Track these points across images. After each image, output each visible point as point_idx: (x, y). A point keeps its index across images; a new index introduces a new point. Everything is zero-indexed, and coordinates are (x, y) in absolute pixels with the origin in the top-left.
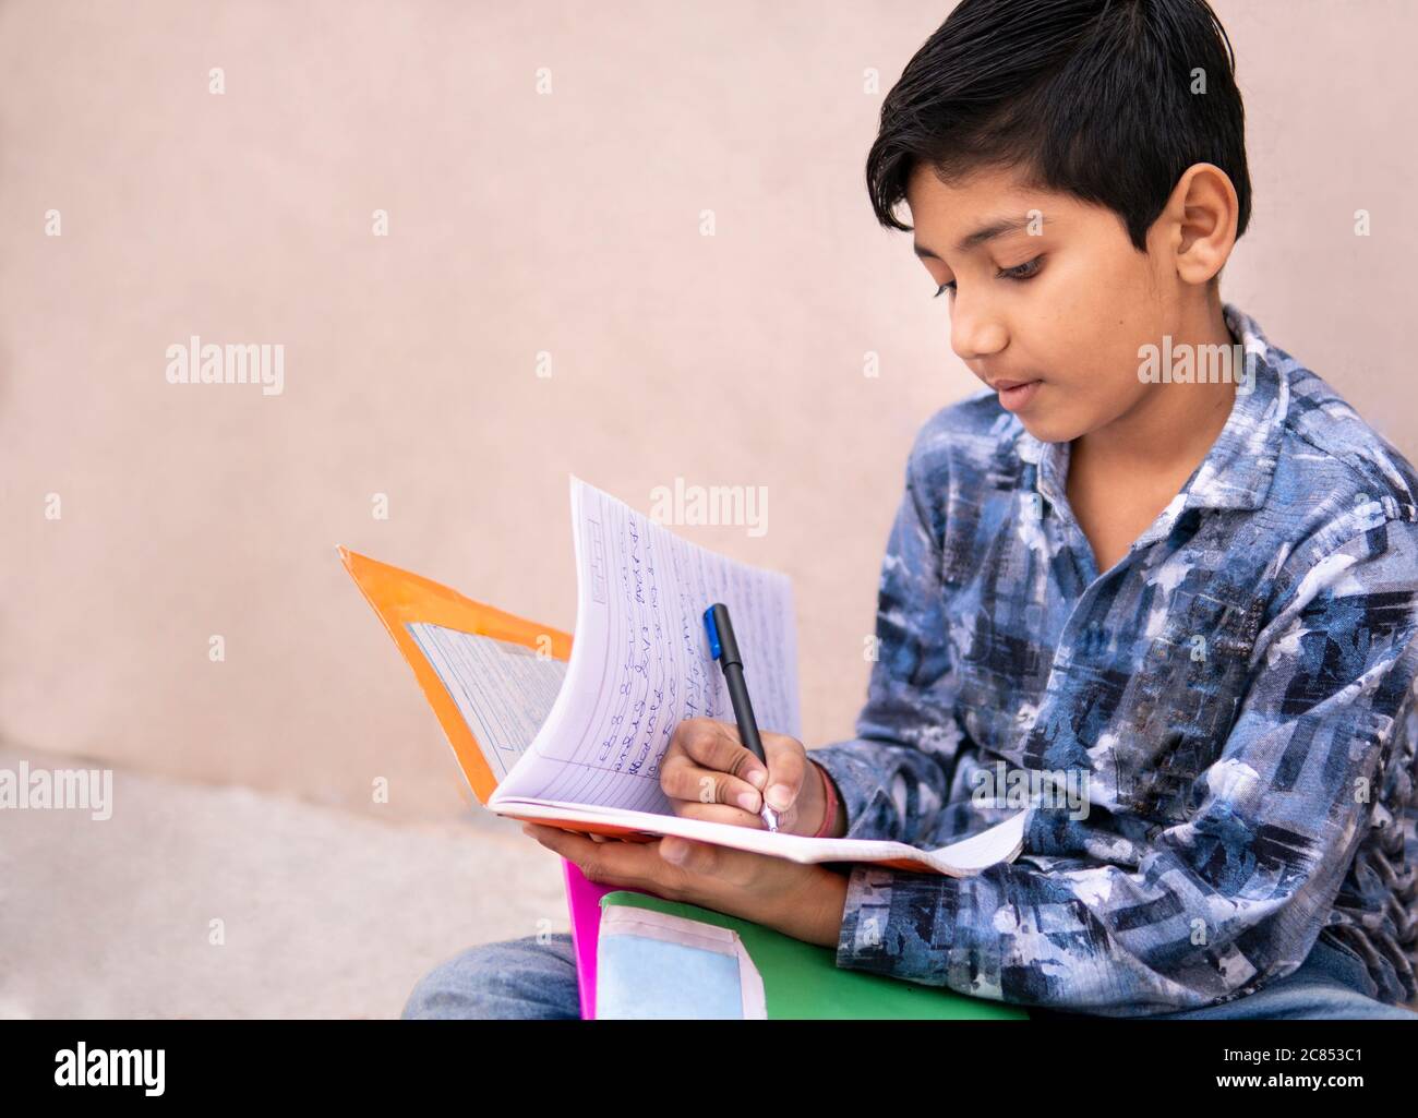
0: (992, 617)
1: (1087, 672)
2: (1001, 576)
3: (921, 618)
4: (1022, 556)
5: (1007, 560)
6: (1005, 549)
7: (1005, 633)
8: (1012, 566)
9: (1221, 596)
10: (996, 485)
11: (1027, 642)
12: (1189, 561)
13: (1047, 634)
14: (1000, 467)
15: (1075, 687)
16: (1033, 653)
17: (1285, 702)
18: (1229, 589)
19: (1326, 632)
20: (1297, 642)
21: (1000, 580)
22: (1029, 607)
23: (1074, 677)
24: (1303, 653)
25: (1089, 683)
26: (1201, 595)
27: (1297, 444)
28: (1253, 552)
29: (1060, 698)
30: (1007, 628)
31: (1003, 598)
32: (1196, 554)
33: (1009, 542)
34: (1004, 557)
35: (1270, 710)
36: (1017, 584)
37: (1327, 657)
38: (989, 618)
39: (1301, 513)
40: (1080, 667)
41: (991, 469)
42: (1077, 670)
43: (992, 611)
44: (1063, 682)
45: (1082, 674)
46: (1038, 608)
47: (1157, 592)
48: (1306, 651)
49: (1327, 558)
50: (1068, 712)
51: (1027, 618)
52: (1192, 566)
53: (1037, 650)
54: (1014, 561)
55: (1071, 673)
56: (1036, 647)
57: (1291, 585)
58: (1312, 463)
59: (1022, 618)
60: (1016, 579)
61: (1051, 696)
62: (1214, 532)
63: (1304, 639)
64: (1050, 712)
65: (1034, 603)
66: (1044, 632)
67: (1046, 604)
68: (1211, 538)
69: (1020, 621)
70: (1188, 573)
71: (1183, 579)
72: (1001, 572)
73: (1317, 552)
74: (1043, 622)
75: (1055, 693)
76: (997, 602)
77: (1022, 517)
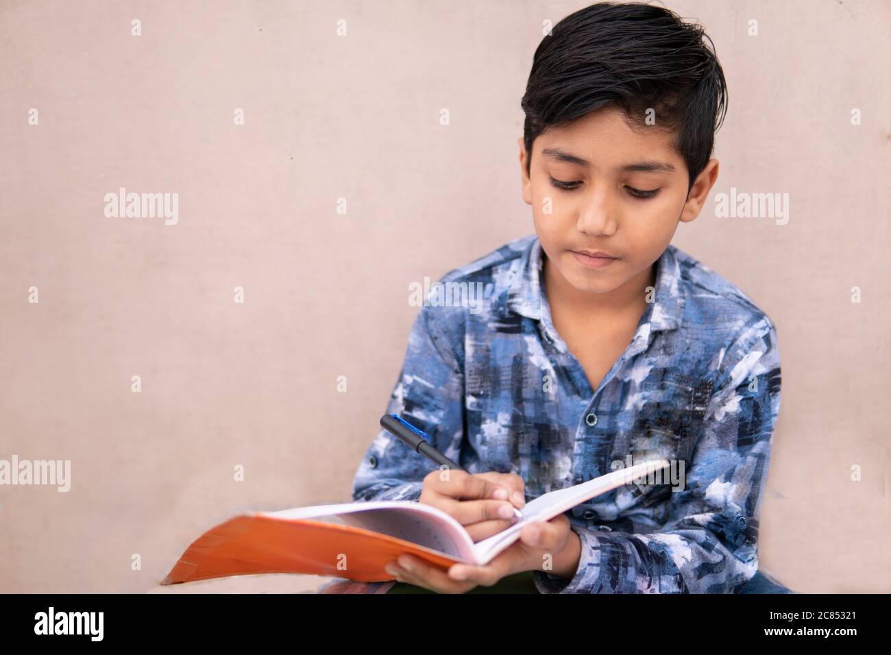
0: (523, 413)
1: (597, 439)
2: (524, 388)
3: (441, 414)
4: (536, 374)
5: (526, 378)
6: (524, 371)
7: (533, 421)
8: (530, 381)
9: (679, 382)
10: (495, 330)
11: (549, 425)
12: (650, 364)
13: (560, 418)
14: (496, 318)
15: (592, 449)
16: (555, 431)
17: (739, 440)
18: (682, 377)
19: (753, 398)
20: (737, 405)
21: (524, 390)
22: (546, 404)
23: (590, 443)
24: (740, 410)
25: (600, 445)
26: (666, 382)
27: (694, 288)
28: (692, 354)
29: (585, 457)
30: (535, 418)
31: (527, 400)
32: (653, 359)
33: (525, 367)
34: (524, 376)
35: (731, 446)
36: (536, 391)
37: (755, 411)
38: (521, 414)
39: (712, 328)
40: (590, 436)
41: (490, 320)
42: (590, 438)
43: (522, 409)
44: (583, 447)
45: (593, 441)
46: (552, 404)
47: (632, 385)
48: (743, 409)
49: (747, 355)
50: (594, 465)
51: (547, 411)
52: (652, 367)
53: (557, 429)
54: (531, 377)
55: (587, 441)
56: (556, 426)
57: (725, 372)
58: (712, 299)
59: (543, 411)
60: (534, 388)
61: (578, 457)
62: (661, 345)
63: (741, 402)
64: (581, 467)
65: (549, 401)
66: (559, 417)
67: (557, 401)
68: (660, 349)
69: (542, 413)
70: (651, 371)
71: (647, 375)
72: (524, 385)
73: (740, 352)
74: (557, 411)
75: (580, 455)
76: (525, 403)
77: (530, 350)
